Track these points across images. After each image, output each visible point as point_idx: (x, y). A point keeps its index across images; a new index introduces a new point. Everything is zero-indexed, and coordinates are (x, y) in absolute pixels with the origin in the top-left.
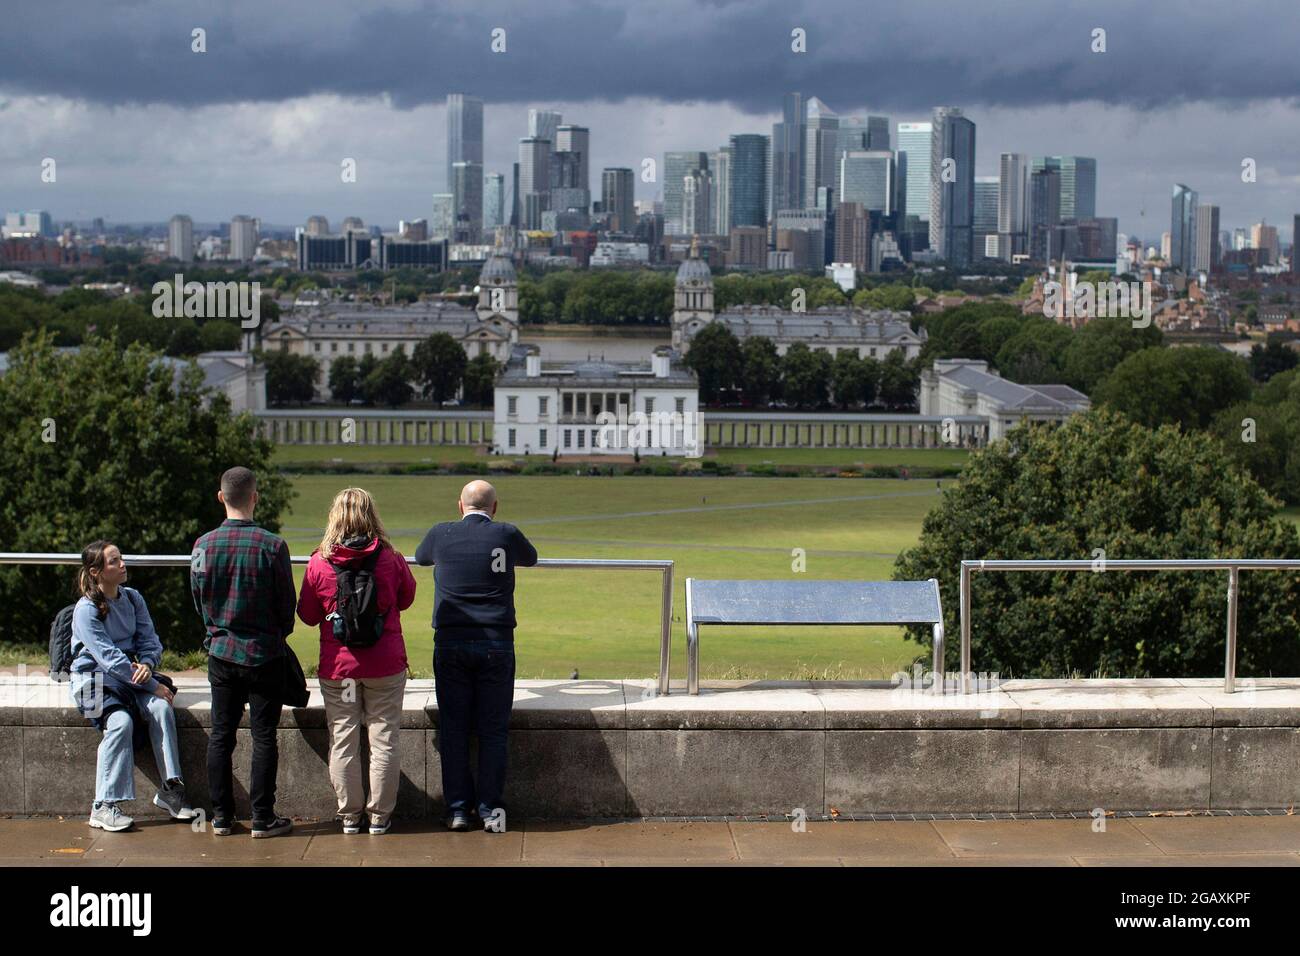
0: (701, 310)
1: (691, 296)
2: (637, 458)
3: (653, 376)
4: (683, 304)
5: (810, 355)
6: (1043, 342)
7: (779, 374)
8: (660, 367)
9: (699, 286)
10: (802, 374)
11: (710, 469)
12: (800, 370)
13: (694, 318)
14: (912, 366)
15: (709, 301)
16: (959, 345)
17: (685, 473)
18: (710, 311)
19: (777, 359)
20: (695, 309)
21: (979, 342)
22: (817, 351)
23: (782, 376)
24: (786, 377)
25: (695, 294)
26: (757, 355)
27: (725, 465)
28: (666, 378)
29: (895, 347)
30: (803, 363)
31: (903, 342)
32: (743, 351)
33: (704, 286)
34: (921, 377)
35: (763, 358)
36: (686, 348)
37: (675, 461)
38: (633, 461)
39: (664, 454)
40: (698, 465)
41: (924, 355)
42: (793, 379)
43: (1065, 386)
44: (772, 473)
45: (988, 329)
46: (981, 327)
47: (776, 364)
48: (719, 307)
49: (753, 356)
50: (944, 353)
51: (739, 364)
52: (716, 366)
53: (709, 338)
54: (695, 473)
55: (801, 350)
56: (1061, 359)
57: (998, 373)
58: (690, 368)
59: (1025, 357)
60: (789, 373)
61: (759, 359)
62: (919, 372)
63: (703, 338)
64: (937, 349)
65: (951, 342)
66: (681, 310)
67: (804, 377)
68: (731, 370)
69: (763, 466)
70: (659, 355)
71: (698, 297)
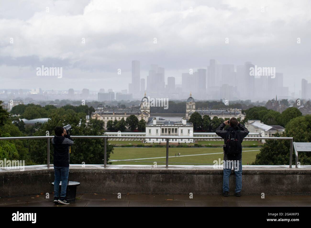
0: (192, 109)
1: (190, 106)
2: (179, 143)
3: (183, 124)
4: (188, 108)
5: (218, 119)
6: (273, 116)
7: (211, 124)
8: (184, 122)
9: (192, 104)
10: (216, 124)
11: (196, 146)
12: (216, 123)
13: (191, 111)
14: (242, 121)
15: (194, 107)
16: (254, 117)
17: (190, 147)
18: (194, 109)
19: (211, 120)
20: (191, 109)
21: (258, 116)
22: (220, 118)
23: (212, 124)
24: (213, 125)
25: (191, 106)
26: (206, 119)
27: (199, 145)
28: (186, 125)
29: (238, 117)
30: (217, 121)
31: (240, 116)
32: (203, 118)
33: (193, 103)
34: (245, 124)
35: (207, 120)
36: (189, 118)
37: (188, 144)
38: (178, 144)
39: (185, 142)
40: (193, 145)
41: (245, 119)
42: (214, 125)
43: (279, 126)
44: (211, 146)
45: (261, 113)
46: (259, 112)
47: (211, 121)
48: (196, 108)
49: (205, 120)
50: (250, 118)
51: (202, 121)
52: (196, 122)
53: (194, 116)
54: (193, 147)
55: (216, 118)
56: (277, 120)
57: (263, 123)
58: (191, 123)
59: (269, 119)
60: (214, 124)
61: (206, 120)
62: (244, 123)
63: (193, 115)
64: (248, 118)
65: (251, 116)
66: (188, 109)
67: (217, 125)
68: (200, 123)
69: (208, 145)
70: (184, 119)
71: (192, 106)
